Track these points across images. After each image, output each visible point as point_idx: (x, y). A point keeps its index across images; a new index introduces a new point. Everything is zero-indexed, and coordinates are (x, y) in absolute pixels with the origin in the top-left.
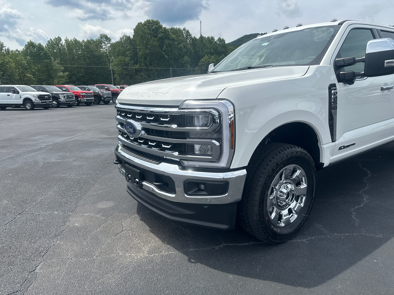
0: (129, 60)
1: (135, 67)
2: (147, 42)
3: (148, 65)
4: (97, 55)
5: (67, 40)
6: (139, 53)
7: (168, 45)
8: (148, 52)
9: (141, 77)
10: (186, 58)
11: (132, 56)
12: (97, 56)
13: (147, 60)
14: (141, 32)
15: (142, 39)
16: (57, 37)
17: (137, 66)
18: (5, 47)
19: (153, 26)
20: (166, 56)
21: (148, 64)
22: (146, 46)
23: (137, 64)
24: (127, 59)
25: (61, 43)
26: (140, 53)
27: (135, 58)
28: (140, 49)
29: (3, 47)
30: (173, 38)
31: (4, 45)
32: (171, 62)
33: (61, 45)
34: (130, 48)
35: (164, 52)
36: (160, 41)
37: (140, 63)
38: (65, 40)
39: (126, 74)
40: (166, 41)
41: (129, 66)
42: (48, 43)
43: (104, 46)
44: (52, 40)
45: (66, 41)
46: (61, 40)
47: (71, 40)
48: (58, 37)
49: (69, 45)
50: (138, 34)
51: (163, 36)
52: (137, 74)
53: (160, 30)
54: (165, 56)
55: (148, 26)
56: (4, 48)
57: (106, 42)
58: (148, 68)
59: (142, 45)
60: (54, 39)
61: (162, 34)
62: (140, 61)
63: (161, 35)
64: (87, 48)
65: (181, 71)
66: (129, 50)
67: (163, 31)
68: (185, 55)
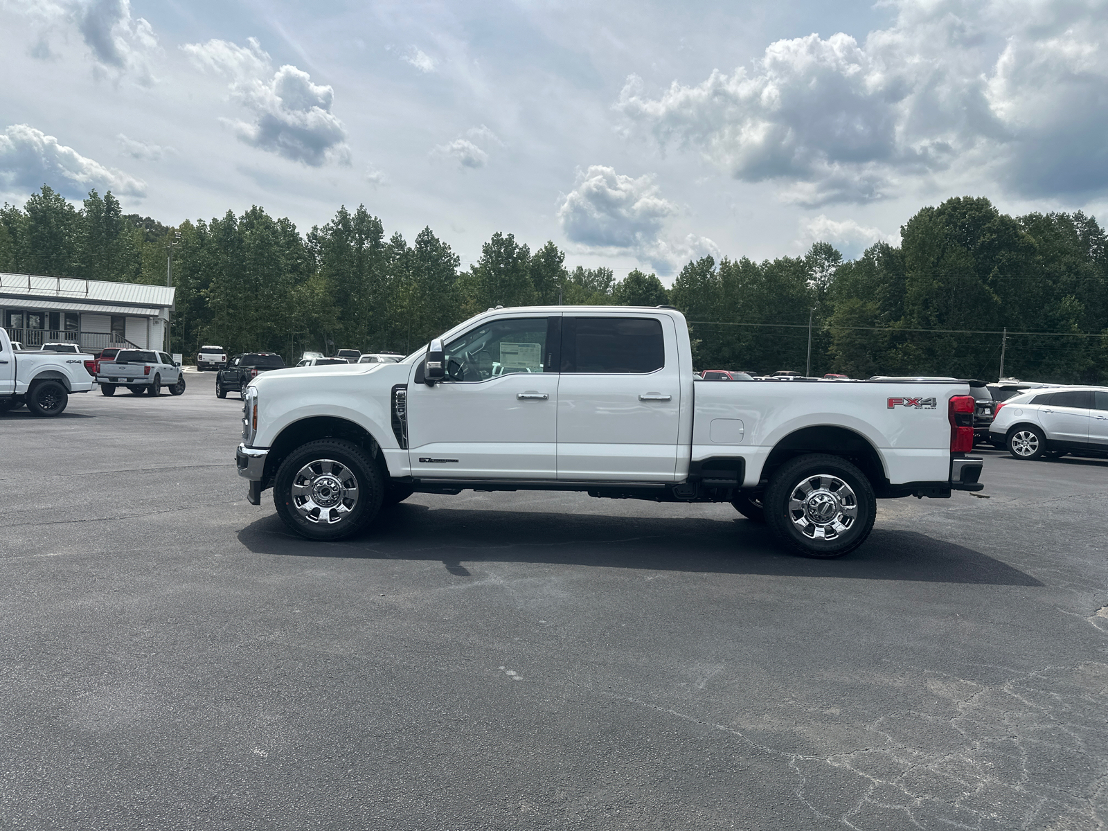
0: (878, 309)
1: (891, 329)
2: (938, 259)
3: (933, 322)
4: (793, 295)
5: (726, 263)
6: (909, 289)
7: (1006, 266)
8: (937, 287)
9: (905, 354)
10: (1068, 302)
11: (889, 299)
12: (793, 299)
13: (931, 308)
14: (922, 233)
15: (924, 252)
16: (704, 258)
17: (898, 326)
18: (614, 279)
19: (965, 213)
20: (996, 298)
21: (933, 318)
22: (934, 269)
23: (897, 319)
24: (871, 306)
25: (712, 270)
26: (912, 290)
27: (895, 304)
28: (912, 279)
29: (611, 280)
30: (1031, 246)
31: (613, 277)
32: (1013, 314)
33: (712, 275)
34: (884, 278)
35: (989, 285)
36: (982, 255)
37: (908, 317)
38: (722, 262)
39: (863, 347)
40: (1003, 256)
41: (877, 325)
42: (684, 272)
43: (820, 274)
44: (693, 264)
45: (725, 265)
46: (713, 264)
47: (736, 262)
48: (708, 257)
49: (729, 274)
50: (914, 238)
51: (993, 240)
52: (895, 347)
53: (988, 225)
54: (992, 298)
55: (948, 214)
56: (612, 283)
57: (826, 263)
58: (930, 333)
59: (921, 269)
60: (698, 263)
61: (991, 235)
62: (910, 311)
63: (988, 239)
64: (769, 281)
65: (1042, 342)
66: (883, 281)
67: (994, 226)
68: (1069, 293)
